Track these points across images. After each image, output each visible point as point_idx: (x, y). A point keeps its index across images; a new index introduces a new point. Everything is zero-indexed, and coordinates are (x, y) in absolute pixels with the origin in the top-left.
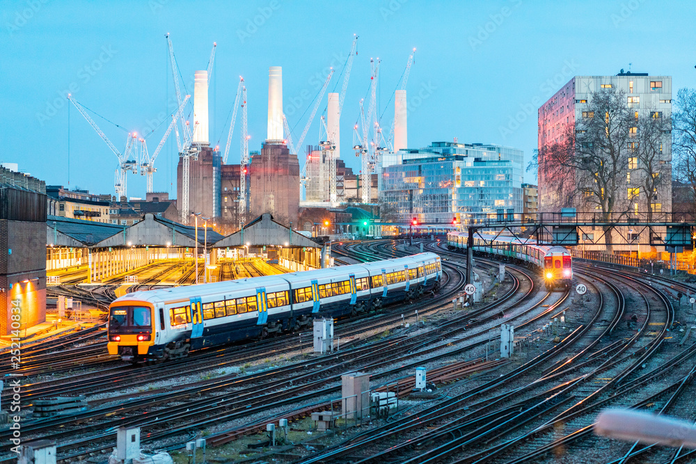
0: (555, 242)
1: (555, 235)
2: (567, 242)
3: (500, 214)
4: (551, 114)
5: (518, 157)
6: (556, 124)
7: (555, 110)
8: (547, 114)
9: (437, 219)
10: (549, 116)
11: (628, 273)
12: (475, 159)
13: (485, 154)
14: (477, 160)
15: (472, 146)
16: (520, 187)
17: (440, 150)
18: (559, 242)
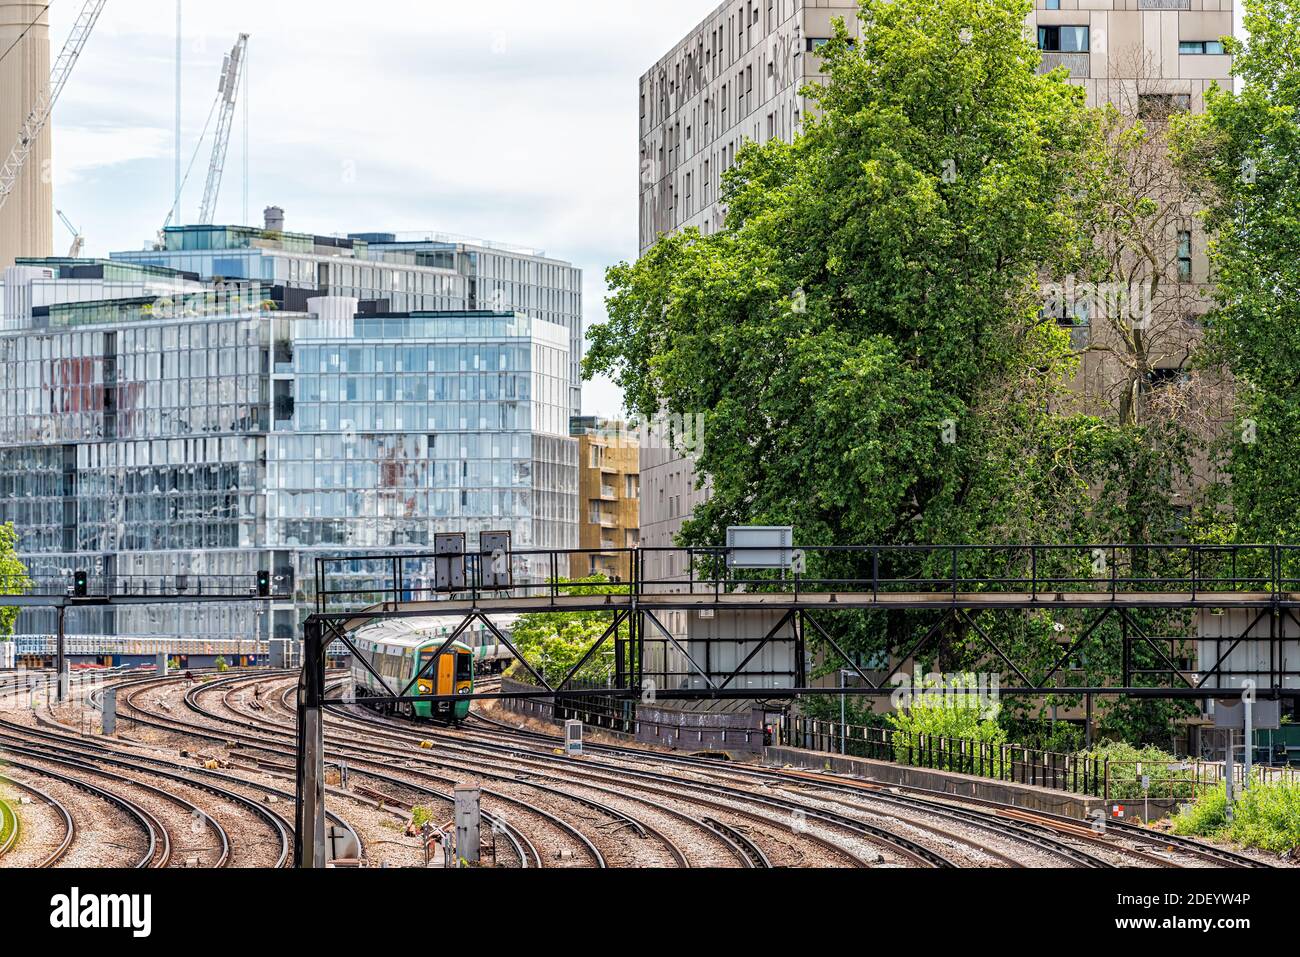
0: (697, 684)
1: (700, 647)
2: (754, 683)
3: (450, 556)
4: (694, 101)
5: (556, 295)
6: (717, 147)
7: (714, 86)
8: (680, 103)
9: (181, 578)
10: (686, 111)
11: (1039, 821)
12: (361, 304)
13: (398, 281)
14: (372, 310)
15: (347, 244)
16: (564, 432)
17: (204, 265)
18: (717, 683)
